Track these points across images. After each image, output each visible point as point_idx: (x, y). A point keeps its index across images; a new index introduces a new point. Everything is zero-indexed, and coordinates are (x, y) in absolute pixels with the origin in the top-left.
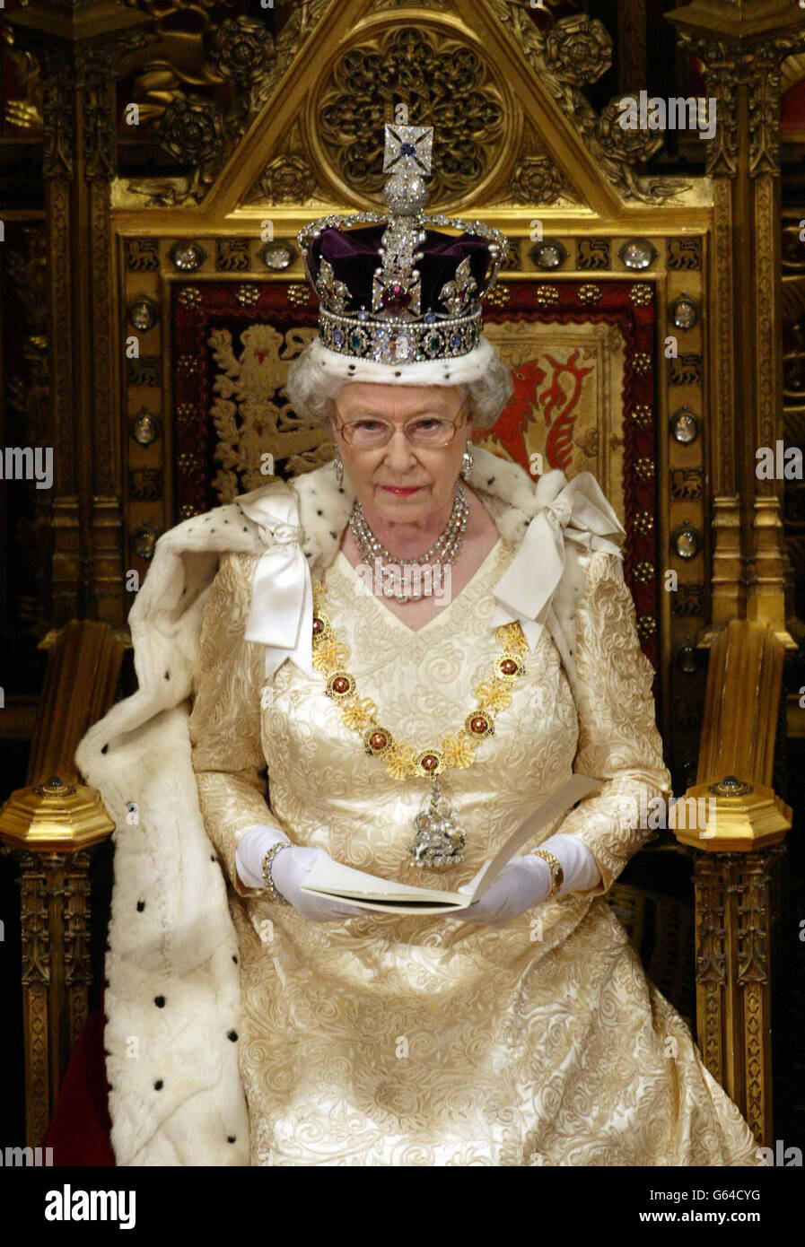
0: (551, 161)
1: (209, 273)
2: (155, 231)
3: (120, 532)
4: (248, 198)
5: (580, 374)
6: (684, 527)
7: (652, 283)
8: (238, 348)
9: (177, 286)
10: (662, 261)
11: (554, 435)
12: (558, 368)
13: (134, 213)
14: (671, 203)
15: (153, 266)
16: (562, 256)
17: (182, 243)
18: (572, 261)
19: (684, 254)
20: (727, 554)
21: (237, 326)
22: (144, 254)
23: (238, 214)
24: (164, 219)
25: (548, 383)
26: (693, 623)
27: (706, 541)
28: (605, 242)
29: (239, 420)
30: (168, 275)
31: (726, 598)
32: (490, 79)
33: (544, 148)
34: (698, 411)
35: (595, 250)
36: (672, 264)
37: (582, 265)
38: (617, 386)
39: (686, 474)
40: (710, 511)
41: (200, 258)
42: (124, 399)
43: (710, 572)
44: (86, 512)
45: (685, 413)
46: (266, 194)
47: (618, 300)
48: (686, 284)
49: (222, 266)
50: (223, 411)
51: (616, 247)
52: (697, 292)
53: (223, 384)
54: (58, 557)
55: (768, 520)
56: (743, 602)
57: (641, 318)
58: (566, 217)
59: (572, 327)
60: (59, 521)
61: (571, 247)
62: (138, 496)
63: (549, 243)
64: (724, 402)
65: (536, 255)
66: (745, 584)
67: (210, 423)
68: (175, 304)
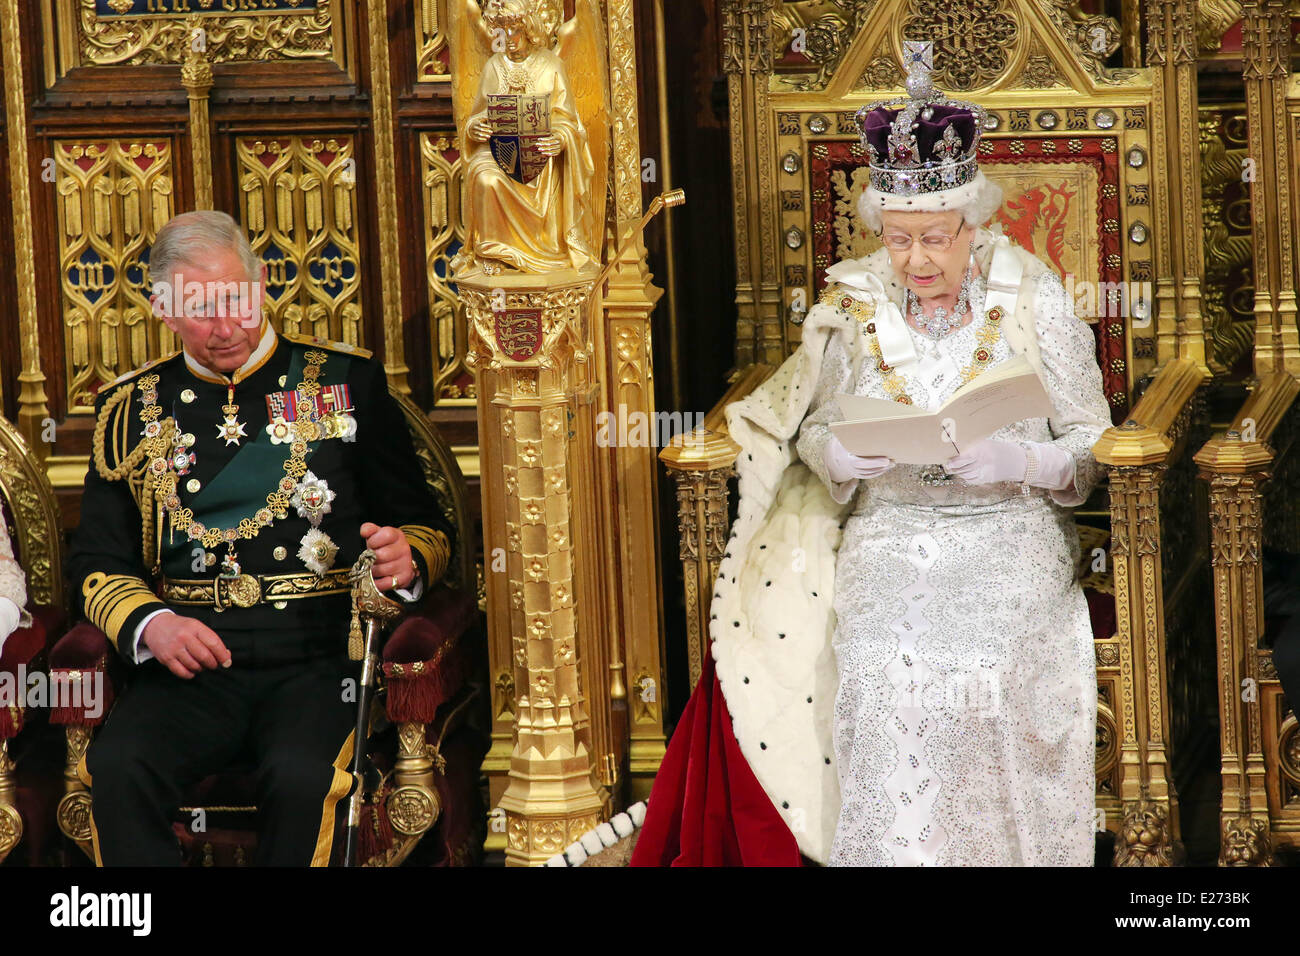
0: (1050, 59)
1: (832, 134)
2: (797, 108)
3: (781, 305)
4: (857, 86)
5: (1068, 196)
7: (1115, 138)
8: (850, 183)
9: (812, 144)
10: (1121, 124)
11: (1052, 235)
12: (1054, 192)
13: (785, 97)
14: (1125, 85)
15: (796, 131)
16: (1057, 121)
17: (815, 115)
18: (1063, 125)
19: (1139, 118)
20: (1167, 314)
21: (849, 168)
22: (789, 125)
23: (849, 96)
24: (802, 99)
25: (1047, 202)
26: (1148, 363)
27: (1153, 308)
28: (1083, 111)
29: (851, 229)
30: (806, 136)
31: (1166, 344)
32: (1010, 6)
33: (1045, 50)
34: (1147, 222)
35: (1078, 116)
36: (1128, 125)
37: (1070, 127)
38: (1093, 204)
39: (1140, 264)
40: (1156, 288)
41: (826, 125)
42: (781, 219)
43: (1157, 328)
44: (757, 293)
45: (1138, 223)
46: (868, 83)
47: (1093, 149)
48: (1137, 138)
49: (841, 130)
50: (841, 224)
51: (1091, 113)
52: (1144, 144)
53: (841, 206)
54: (740, 323)
55: (1192, 292)
56: (1177, 347)
57: (1109, 161)
58: (1059, 95)
59: (1063, 166)
60: (740, 299)
61: (1062, 114)
62: (791, 283)
63: (1048, 112)
64: (1162, 215)
65: (1039, 120)
66: (1178, 335)
67: (833, 230)
68: (811, 156)
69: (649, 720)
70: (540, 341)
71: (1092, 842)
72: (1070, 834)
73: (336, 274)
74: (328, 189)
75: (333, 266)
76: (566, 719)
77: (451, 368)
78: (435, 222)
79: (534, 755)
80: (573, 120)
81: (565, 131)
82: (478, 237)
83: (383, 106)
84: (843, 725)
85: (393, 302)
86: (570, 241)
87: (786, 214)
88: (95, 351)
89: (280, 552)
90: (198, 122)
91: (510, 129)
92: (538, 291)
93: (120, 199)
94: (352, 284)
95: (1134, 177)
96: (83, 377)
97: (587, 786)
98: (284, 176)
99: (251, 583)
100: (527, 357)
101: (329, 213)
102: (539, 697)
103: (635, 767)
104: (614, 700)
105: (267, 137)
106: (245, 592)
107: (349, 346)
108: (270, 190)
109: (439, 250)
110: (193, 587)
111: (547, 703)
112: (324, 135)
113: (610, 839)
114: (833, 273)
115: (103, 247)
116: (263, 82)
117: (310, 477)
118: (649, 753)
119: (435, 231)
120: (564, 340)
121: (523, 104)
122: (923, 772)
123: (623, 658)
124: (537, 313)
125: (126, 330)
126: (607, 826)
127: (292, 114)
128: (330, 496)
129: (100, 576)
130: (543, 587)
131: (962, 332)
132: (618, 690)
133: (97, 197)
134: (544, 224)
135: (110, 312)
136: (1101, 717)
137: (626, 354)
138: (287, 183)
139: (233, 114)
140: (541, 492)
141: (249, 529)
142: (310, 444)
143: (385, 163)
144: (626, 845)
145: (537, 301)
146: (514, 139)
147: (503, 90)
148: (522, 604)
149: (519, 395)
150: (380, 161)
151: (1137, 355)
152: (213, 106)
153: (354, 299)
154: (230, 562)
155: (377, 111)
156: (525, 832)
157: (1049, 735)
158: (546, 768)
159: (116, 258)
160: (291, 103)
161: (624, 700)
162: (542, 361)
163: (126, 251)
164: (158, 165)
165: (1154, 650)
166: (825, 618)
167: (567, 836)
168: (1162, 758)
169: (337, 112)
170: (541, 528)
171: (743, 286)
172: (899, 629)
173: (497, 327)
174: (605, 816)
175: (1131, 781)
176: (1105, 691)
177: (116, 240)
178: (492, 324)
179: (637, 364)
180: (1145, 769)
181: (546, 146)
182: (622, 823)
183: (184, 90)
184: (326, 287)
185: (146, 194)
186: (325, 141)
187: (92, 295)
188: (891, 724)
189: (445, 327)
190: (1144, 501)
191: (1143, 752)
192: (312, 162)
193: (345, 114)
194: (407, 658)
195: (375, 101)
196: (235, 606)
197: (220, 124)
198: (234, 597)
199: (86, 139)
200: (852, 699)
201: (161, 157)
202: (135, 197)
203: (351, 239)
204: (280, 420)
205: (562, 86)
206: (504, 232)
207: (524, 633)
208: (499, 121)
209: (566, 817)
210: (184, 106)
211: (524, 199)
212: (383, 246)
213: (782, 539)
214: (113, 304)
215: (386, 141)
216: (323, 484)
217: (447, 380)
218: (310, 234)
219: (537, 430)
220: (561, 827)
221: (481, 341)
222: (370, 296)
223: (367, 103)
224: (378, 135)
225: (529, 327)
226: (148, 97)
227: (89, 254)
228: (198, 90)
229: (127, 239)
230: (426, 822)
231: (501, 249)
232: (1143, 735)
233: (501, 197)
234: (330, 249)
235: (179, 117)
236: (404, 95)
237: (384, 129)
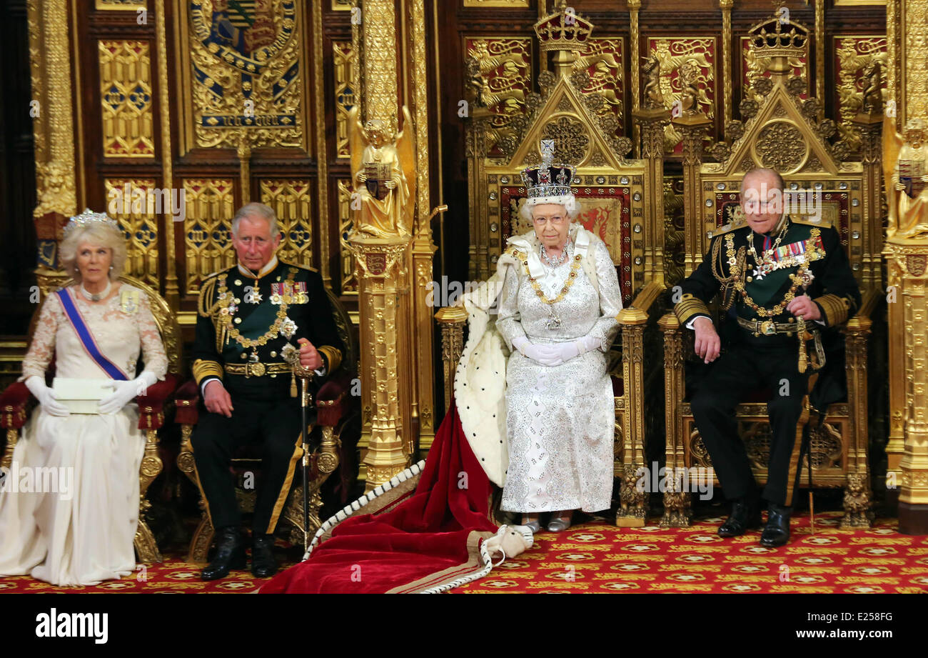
0: (602, 154)
1: (511, 184)
2: (496, 173)
3: (487, 255)
4: (521, 164)
5: (608, 212)
6: (638, 257)
7: (629, 188)
8: (517, 204)
9: (502, 188)
10: (631, 182)
11: (601, 228)
12: (602, 210)
13: (491, 168)
14: (633, 166)
15: (496, 182)
16: (604, 181)
17: (504, 176)
18: (607, 182)
19: (638, 181)
20: (649, 262)
21: (517, 198)
22: (492, 179)
23: (518, 168)
24: (498, 169)
25: (600, 214)
26: (640, 283)
27: (643, 260)
28: (616, 177)
29: (518, 224)
30: (500, 184)
31: (648, 275)
32: (586, 132)
33: (600, 151)
34: (641, 224)
35: (614, 179)
36: (634, 183)
37: (610, 183)
38: (619, 216)
39: (638, 241)
40: (644, 251)
41: (508, 180)
42: (488, 219)
43: (644, 268)
44: (478, 250)
45: (637, 224)
46: (526, 163)
47: (619, 193)
48: (637, 189)
49: (514, 182)
50: (514, 222)
51: (619, 178)
52: (640, 191)
53: (513, 214)
54: (471, 262)
55: (659, 254)
56: (652, 276)
57: (626, 198)
58: (606, 170)
59: (607, 199)
60: (471, 252)
61: (607, 178)
62: (492, 246)
63: (601, 177)
64: (647, 221)
65: (597, 180)
66: (653, 271)
67: (510, 225)
68: (502, 193)
69: (428, 426)
70: (385, 267)
71: (612, 481)
72: (603, 477)
73: (301, 238)
74: (298, 202)
75: (300, 234)
76: (392, 426)
77: (349, 279)
78: (344, 217)
79: (379, 440)
80: (401, 174)
81: (397, 179)
82: (359, 222)
83: (322, 167)
84: (509, 430)
85: (325, 250)
86: (399, 225)
87: (491, 217)
88: (199, 268)
89: (274, 353)
90: (244, 172)
91: (374, 177)
92: (384, 246)
93: (210, 204)
94: (308, 241)
95: (635, 205)
96: (193, 278)
97: (401, 454)
98: (281, 196)
99: (261, 367)
100: (380, 273)
101: (299, 213)
102: (381, 416)
103: (421, 447)
104: (413, 418)
105: (273, 179)
106: (258, 369)
107: (306, 265)
108: (274, 202)
109: (345, 229)
110: (237, 367)
111: (385, 419)
112: (297, 179)
113: (410, 475)
114: (510, 240)
115: (203, 224)
116: (273, 156)
117: (287, 320)
118: (427, 441)
119: (344, 221)
120: (395, 266)
121: (380, 167)
122: (541, 450)
123: (417, 401)
124: (384, 255)
125: (212, 260)
126: (408, 470)
127: (283, 170)
128: (296, 327)
129: (199, 361)
130: (384, 370)
131: (565, 265)
132: (415, 414)
133: (201, 203)
134: (387, 218)
135: (205, 252)
136: (616, 429)
137: (421, 273)
138: (281, 199)
139: (260, 170)
140: (384, 330)
141: (262, 341)
142: (288, 305)
143: (323, 192)
144: (416, 479)
145: (384, 250)
146: (376, 181)
147: (371, 161)
148: (375, 377)
149: (376, 289)
150: (321, 191)
151: (636, 279)
152: (252, 165)
153: (308, 249)
154: (254, 356)
155: (320, 170)
156: (373, 472)
157: (593, 437)
158: (384, 446)
159: (209, 229)
160: (284, 165)
161: (418, 418)
162: (386, 275)
163: (213, 226)
164: (227, 190)
165: (639, 402)
166: (503, 385)
167: (391, 474)
168: (642, 447)
169: (303, 170)
170: (384, 345)
171: (472, 247)
172: (533, 389)
173: (367, 260)
174: (407, 466)
175: (628, 456)
176: (618, 419)
177: (209, 221)
178: (365, 259)
179: (426, 278)
180: (634, 452)
181: (389, 185)
182: (415, 469)
183: (238, 159)
184: (297, 243)
185: (222, 202)
186: (298, 182)
187: (198, 244)
188: (529, 430)
189: (347, 261)
190: (636, 340)
191: (633, 445)
192: (292, 190)
193: (307, 170)
194: (326, 400)
195: (319, 165)
196: (254, 376)
197: (254, 173)
198: (253, 372)
199: (196, 179)
200: (513, 419)
201: (228, 187)
202: (217, 204)
203: (308, 223)
204: (276, 294)
205: (396, 160)
206: (370, 221)
207: (375, 389)
208: (370, 174)
209: (391, 466)
210: (238, 166)
211: (380, 208)
212: (321, 227)
213: (484, 350)
214: (207, 248)
215: (323, 182)
216: (293, 322)
217: (346, 284)
218: (290, 220)
219: (383, 304)
220: (389, 471)
221: (360, 267)
222: (315, 247)
223: (316, 166)
224: (320, 180)
225: (380, 261)
226: (224, 161)
227: (197, 227)
228: (245, 159)
229: (213, 221)
230: (333, 468)
231: (370, 228)
232: (634, 437)
233: (370, 206)
234: (299, 227)
235: (235, 170)
236: (332, 163)
237: (323, 177)
